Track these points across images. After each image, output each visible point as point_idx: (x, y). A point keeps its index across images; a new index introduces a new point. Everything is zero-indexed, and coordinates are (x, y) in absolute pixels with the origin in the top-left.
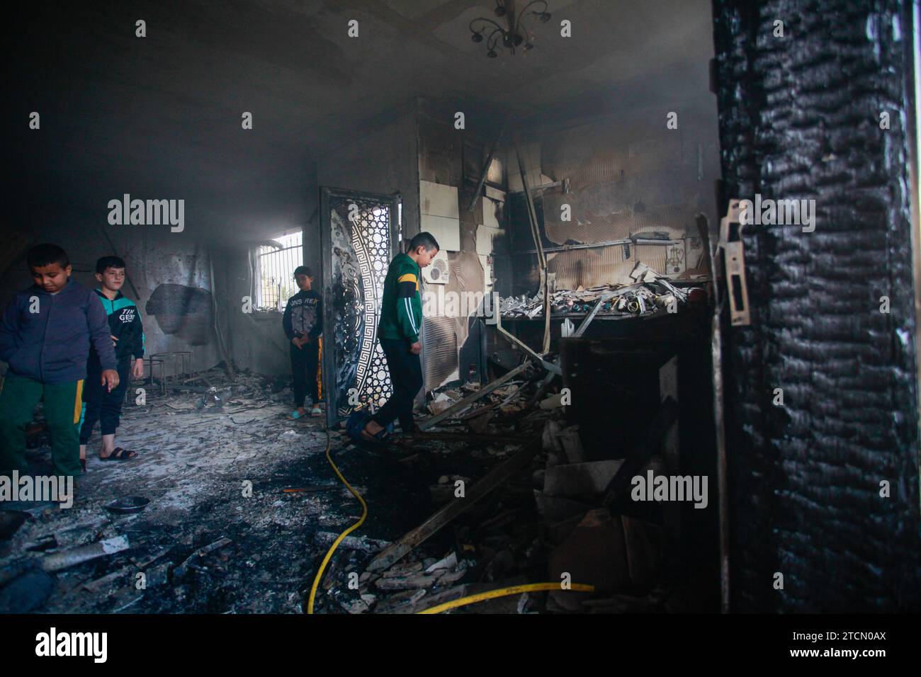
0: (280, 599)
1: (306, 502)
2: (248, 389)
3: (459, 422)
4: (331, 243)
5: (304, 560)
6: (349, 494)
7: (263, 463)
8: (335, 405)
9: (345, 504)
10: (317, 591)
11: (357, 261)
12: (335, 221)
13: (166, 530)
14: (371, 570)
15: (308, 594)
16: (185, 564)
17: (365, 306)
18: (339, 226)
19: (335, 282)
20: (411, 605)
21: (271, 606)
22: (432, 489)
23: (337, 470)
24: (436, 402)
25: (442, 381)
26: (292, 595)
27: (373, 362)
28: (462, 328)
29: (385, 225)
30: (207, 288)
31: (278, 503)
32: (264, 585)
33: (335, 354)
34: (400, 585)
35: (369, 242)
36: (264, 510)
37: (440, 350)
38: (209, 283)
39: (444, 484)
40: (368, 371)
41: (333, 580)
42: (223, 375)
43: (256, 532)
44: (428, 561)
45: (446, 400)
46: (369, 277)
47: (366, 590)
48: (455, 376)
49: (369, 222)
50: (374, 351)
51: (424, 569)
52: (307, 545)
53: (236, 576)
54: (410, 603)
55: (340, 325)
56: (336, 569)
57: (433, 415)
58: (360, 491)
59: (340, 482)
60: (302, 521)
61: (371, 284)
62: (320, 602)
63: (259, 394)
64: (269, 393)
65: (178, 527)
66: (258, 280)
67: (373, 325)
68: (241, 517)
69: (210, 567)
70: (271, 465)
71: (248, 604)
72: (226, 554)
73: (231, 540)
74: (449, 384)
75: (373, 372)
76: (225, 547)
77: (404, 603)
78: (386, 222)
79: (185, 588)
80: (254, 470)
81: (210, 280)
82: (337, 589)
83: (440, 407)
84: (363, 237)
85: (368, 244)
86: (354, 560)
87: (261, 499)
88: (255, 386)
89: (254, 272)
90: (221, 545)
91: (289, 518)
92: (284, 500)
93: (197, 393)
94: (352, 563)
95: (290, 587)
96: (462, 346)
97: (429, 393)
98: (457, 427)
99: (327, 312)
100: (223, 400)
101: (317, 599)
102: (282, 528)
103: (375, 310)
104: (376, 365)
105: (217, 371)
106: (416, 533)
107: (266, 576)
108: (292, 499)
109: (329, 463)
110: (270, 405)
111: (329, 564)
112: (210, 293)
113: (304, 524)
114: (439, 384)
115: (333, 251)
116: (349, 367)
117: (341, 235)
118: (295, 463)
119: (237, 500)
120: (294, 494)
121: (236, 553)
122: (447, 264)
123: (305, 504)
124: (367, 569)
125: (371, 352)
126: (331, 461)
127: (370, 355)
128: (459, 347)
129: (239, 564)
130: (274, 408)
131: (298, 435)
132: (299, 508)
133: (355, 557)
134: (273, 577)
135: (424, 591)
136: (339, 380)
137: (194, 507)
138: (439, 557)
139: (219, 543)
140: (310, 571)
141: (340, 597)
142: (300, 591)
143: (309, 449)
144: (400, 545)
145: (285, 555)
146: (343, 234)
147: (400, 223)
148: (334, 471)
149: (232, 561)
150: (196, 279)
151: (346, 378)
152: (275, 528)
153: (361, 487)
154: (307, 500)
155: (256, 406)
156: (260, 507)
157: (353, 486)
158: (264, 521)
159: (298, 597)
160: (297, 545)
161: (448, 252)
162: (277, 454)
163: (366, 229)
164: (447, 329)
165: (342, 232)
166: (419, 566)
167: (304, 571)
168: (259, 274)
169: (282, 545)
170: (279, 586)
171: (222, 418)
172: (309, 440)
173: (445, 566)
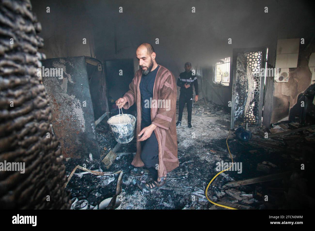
0: (201, 182)
1: (215, 156)
2: (210, 108)
3: (282, 139)
4: (236, 69)
5: (210, 174)
6: (230, 157)
7: (208, 138)
8: (233, 123)
9: (227, 160)
10: (210, 185)
11: (246, 74)
12: (238, 61)
13: (181, 152)
14: (227, 185)
15: (208, 184)
16: (183, 164)
17: (248, 90)
18: (240, 62)
19: (237, 82)
20: (232, 203)
21: (199, 183)
22: (259, 165)
23: (228, 147)
24: (274, 128)
25: (279, 120)
26: (204, 183)
27: (249, 110)
28: (294, 100)
29: (259, 59)
30: (200, 75)
31: (208, 153)
32: (199, 177)
33: (235, 106)
34: (232, 195)
35: (252, 67)
36: (204, 154)
37: (279, 108)
38: (201, 74)
39: (264, 164)
40: (247, 113)
41: (215, 184)
42: (204, 102)
43: (200, 160)
44: (243, 192)
45: (279, 128)
46: (251, 80)
47: (223, 191)
48: (287, 119)
49: (253, 59)
50: (250, 106)
51: (241, 194)
52: (212, 170)
53: (193, 171)
54: (232, 202)
55: (238, 97)
56: (217, 181)
57: (271, 133)
58: (233, 157)
59: (228, 151)
60: (213, 161)
61: (251, 82)
62: (210, 188)
63: (213, 111)
64: (216, 111)
65: (184, 152)
66: (215, 73)
67: (251, 97)
68: (198, 155)
69: (188, 167)
70: (210, 139)
71: (194, 180)
72: (192, 164)
73: (194, 161)
74: (282, 122)
75: (249, 113)
76: (192, 162)
77: (230, 201)
78: (260, 58)
79: (182, 169)
80: (205, 140)
81: (201, 73)
82: (215, 186)
83: (275, 131)
84: (250, 65)
85: (251, 68)
86: (223, 180)
87: (204, 151)
88: (212, 108)
89: (214, 70)
90: (191, 162)
91: (210, 159)
92: (210, 153)
93: (196, 108)
94: (222, 180)
95: (204, 180)
96: (292, 107)
97: (271, 125)
98: (281, 141)
99: (233, 93)
100: (202, 112)
101: (209, 187)
102: (207, 162)
103: (252, 92)
104: (250, 111)
105: (202, 100)
106: (242, 182)
107: (200, 174)
108: (212, 153)
109: (226, 144)
110: (215, 116)
111: (215, 179)
112: (201, 77)
113: (213, 163)
114: (277, 122)
115: (237, 71)
116: (240, 111)
117: (241, 66)
118: (217, 140)
119: (198, 149)
120: (213, 152)
121: (194, 165)
122: (288, 74)
123: (215, 157)
124: (225, 185)
125: (249, 106)
126: (227, 144)
127: (249, 107)
128: (290, 108)
129: (195, 168)
130: (216, 117)
131: (220, 130)
132: (213, 157)
133: (223, 179)
134: (201, 175)
135: (238, 201)
136: (236, 115)
137: (188, 147)
138: (247, 193)
139: (191, 161)
140: (210, 178)
141: (216, 189)
142: (207, 182)
143: (222, 136)
144: (236, 183)
145: (206, 170)
146: (241, 65)
147: (267, 58)
148: (227, 147)
149: (193, 167)
150: (197, 72)
151: (238, 114)
152: (205, 161)
153: (234, 155)
154: (216, 155)
155: (211, 116)
156: (203, 153)
157: (232, 154)
158: (203, 158)
159: (205, 184)
160: (209, 169)
161: (289, 68)
162: (213, 136)
163: (251, 62)
164: (285, 100)
165: (241, 64)
166: (240, 192)
167: (209, 177)
168: (216, 71)
169: (206, 167)
170: (202, 179)
171: (201, 118)
172: (223, 133)
173: (248, 197)
